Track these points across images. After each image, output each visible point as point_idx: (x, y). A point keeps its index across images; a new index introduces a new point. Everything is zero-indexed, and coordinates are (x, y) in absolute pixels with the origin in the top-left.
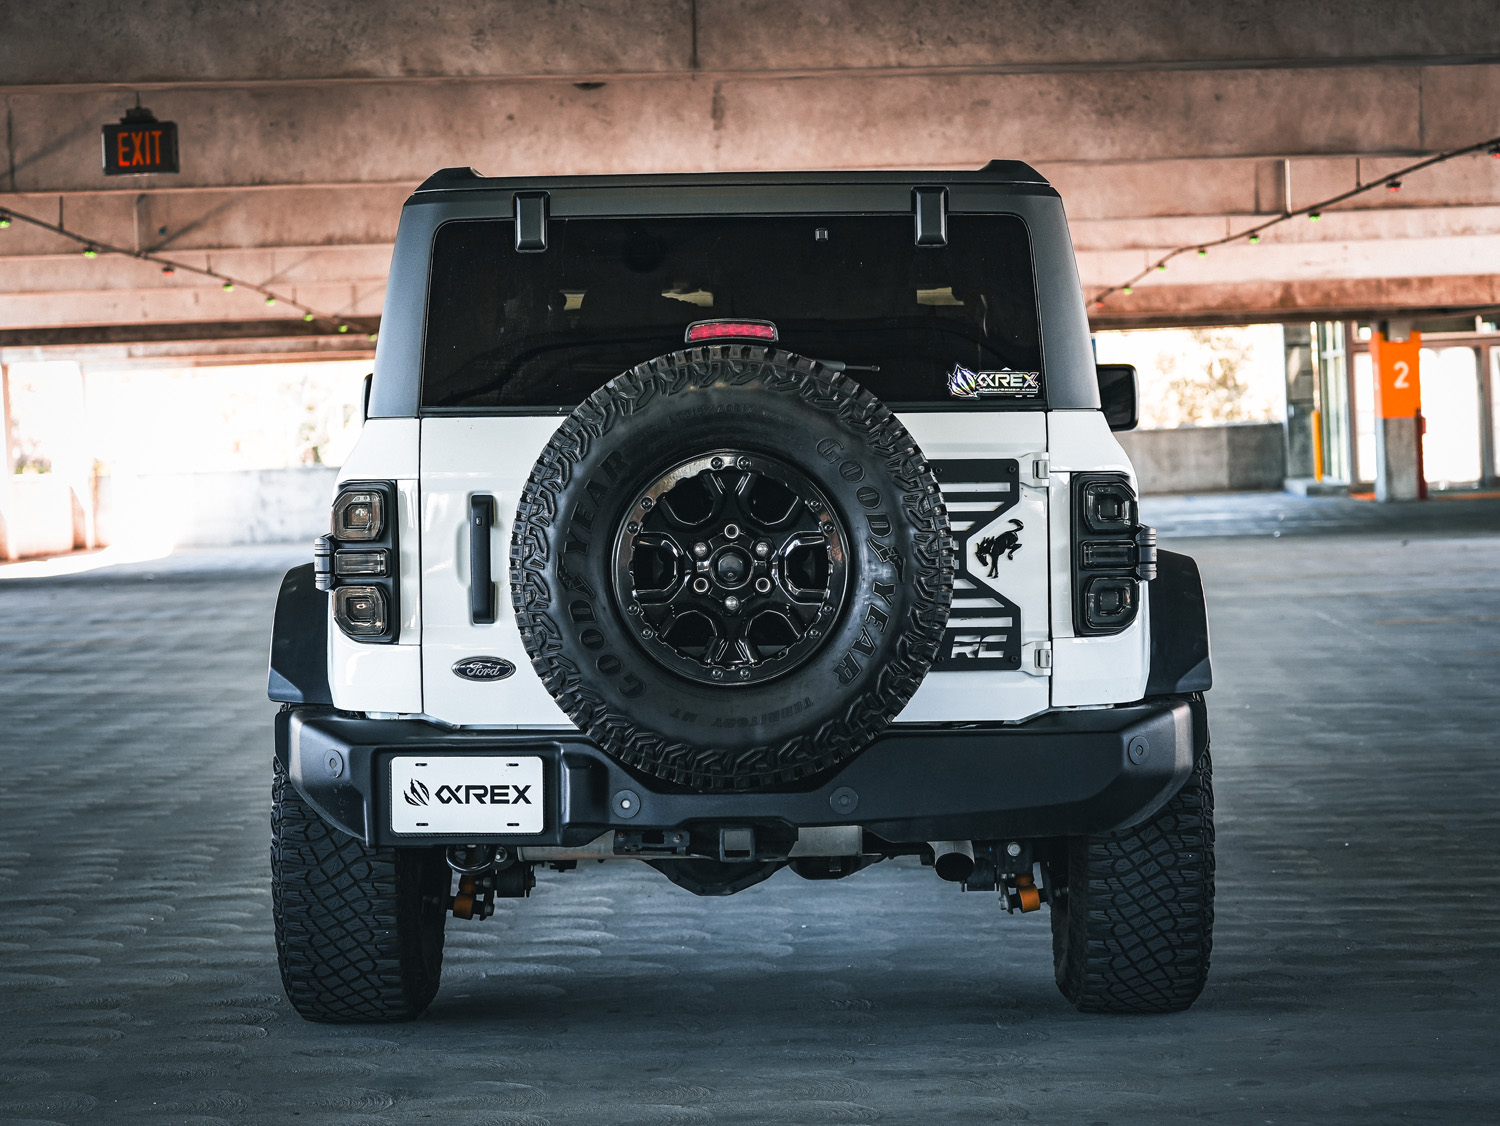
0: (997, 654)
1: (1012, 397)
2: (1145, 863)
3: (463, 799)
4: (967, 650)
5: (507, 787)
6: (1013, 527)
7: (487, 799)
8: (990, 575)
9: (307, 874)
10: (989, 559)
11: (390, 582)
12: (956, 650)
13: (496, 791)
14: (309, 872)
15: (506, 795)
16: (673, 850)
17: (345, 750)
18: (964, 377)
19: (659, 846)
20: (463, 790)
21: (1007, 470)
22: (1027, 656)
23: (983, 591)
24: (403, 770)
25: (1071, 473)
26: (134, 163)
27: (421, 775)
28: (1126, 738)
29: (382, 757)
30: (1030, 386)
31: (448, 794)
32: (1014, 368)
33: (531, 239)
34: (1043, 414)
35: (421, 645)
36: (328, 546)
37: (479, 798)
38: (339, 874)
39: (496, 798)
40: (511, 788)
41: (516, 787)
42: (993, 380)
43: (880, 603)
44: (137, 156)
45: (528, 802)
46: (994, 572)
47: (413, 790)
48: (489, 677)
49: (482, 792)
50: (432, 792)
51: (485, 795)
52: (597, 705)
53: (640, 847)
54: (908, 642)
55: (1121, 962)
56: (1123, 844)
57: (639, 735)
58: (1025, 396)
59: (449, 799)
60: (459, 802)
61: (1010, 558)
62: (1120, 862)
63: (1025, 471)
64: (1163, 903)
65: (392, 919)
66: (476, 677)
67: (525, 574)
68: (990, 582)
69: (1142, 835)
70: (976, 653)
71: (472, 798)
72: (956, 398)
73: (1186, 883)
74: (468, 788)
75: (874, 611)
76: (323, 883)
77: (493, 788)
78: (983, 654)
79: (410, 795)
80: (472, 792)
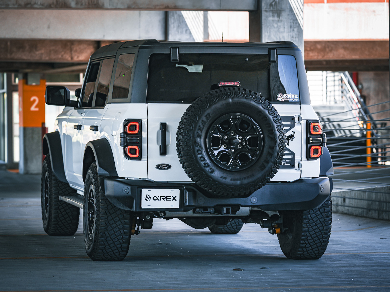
0: (289, 165)
1: (292, 101)
3: (160, 200)
5: (171, 197)
6: (293, 133)
7: (165, 199)
10: (287, 141)
11: (139, 144)
13: (168, 197)
15: (170, 198)
16: (210, 213)
17: (129, 187)
19: (207, 211)
20: (159, 197)
21: (292, 119)
22: (296, 165)
24: (145, 192)
25: (306, 120)
27: (149, 193)
28: (320, 185)
29: (139, 189)
30: (296, 98)
31: (156, 198)
32: (292, 93)
33: (175, 58)
34: (299, 105)
35: (147, 161)
37: (164, 199)
39: (168, 199)
40: (172, 197)
41: (173, 197)
42: (287, 97)
43: (271, 151)
45: (176, 200)
46: (288, 144)
47: (147, 197)
48: (165, 169)
49: (164, 198)
50: (152, 198)
52: (203, 175)
53: (203, 212)
54: (277, 160)
58: (295, 101)
59: (156, 200)
60: (159, 200)
61: (292, 140)
62: (310, 220)
63: (296, 119)
66: (161, 169)
67: (185, 143)
68: (288, 147)
70: (284, 164)
71: (162, 199)
72: (279, 101)
74: (161, 197)
75: (269, 153)
77: (167, 197)
78: (286, 165)
79: (146, 198)
80: (162, 198)
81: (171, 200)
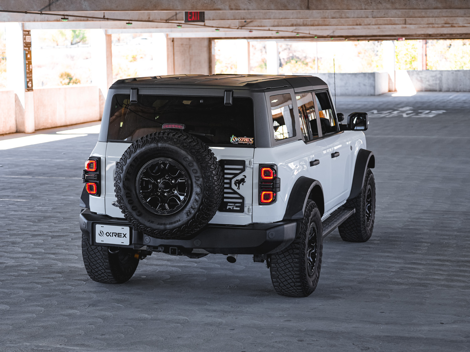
0: (238, 209)
1: (246, 144)
2: (285, 261)
3: (112, 236)
4: (231, 207)
5: (121, 234)
6: (244, 177)
7: (117, 236)
8: (238, 189)
9: (88, 249)
10: (237, 185)
11: (98, 182)
12: (228, 207)
13: (119, 234)
14: (88, 248)
15: (121, 235)
16: (160, 251)
17: (86, 221)
18: (234, 139)
19: (157, 250)
20: (112, 233)
21: (242, 163)
22: (246, 209)
23: (235, 193)
24: (99, 228)
25: (259, 164)
26: (192, 19)
27: (102, 229)
28: (268, 232)
29: (94, 224)
30: (251, 141)
31: (108, 234)
32: (247, 137)
34: (254, 148)
35: (105, 198)
36: (84, 173)
37: (115, 235)
38: (95, 249)
39: (119, 236)
41: (123, 234)
42: (242, 140)
43: (197, 198)
44: (193, 17)
45: (126, 237)
46: (239, 188)
47: (101, 233)
49: (116, 234)
50: (105, 233)
51: (116, 235)
52: (132, 218)
53: (152, 250)
54: (203, 207)
55: (281, 285)
56: (280, 256)
57: (140, 225)
58: (249, 144)
59: (109, 235)
60: (111, 236)
61: (243, 184)
62: (279, 260)
63: (247, 163)
64: (290, 271)
65: (107, 261)
68: (238, 191)
69: (284, 254)
70: (233, 208)
71: (114, 235)
72: (232, 144)
73: (295, 267)
74: (113, 233)
75: (195, 199)
76: (92, 251)
77: (118, 233)
78: (235, 208)
79: (100, 234)
80: (113, 234)
81: (121, 237)
